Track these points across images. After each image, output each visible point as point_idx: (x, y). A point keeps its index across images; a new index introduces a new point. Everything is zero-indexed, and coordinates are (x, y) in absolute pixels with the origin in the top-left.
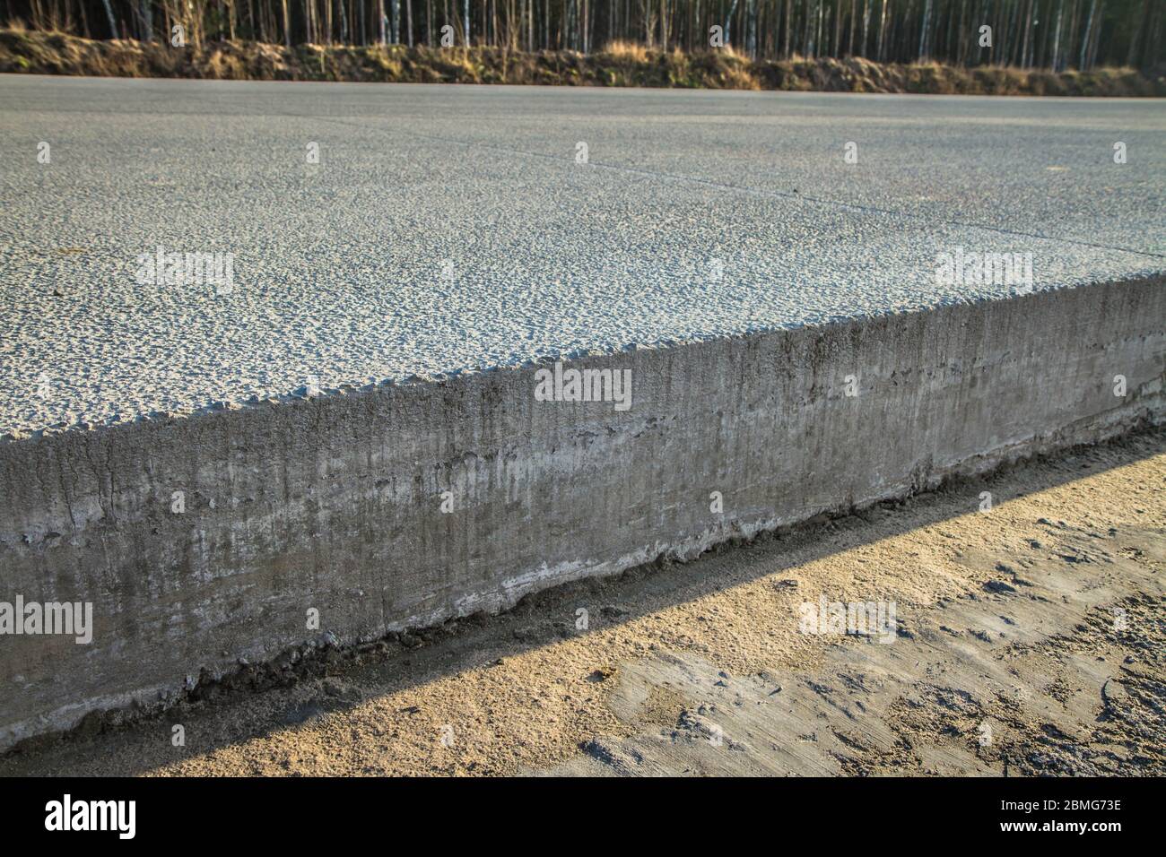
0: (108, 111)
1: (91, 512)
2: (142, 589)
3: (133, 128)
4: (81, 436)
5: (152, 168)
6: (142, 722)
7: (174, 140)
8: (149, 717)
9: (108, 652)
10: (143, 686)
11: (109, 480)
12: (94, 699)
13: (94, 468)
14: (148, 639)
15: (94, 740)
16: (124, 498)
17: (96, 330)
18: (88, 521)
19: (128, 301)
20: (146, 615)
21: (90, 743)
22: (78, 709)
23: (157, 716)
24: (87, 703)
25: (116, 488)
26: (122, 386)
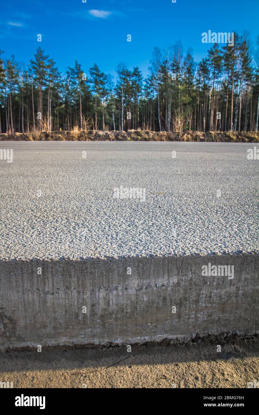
0: (161, 151)
1: (174, 281)
2: (185, 306)
3: (168, 156)
4: (175, 258)
5: (176, 168)
6: (178, 345)
7: (179, 159)
8: (180, 344)
9: (172, 322)
10: (180, 334)
11: (181, 272)
12: (167, 335)
13: (177, 268)
14: (184, 321)
15: (165, 347)
16: (184, 278)
17: (172, 220)
18: (173, 283)
19: (179, 212)
20: (184, 313)
21: (164, 348)
22: (162, 337)
23: (183, 344)
24: (165, 335)
25: (182, 275)
26: (183, 241)
